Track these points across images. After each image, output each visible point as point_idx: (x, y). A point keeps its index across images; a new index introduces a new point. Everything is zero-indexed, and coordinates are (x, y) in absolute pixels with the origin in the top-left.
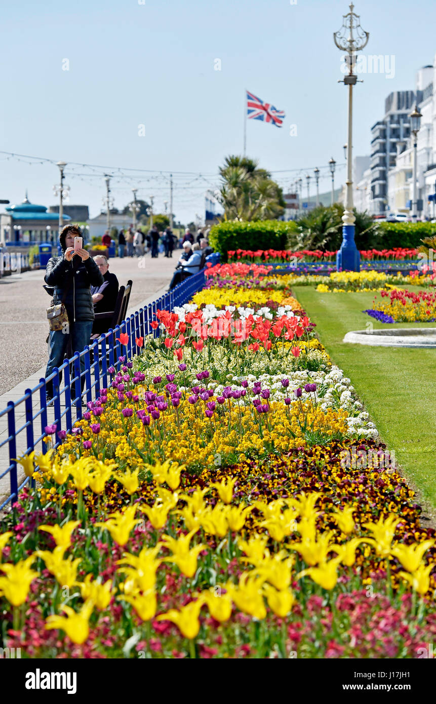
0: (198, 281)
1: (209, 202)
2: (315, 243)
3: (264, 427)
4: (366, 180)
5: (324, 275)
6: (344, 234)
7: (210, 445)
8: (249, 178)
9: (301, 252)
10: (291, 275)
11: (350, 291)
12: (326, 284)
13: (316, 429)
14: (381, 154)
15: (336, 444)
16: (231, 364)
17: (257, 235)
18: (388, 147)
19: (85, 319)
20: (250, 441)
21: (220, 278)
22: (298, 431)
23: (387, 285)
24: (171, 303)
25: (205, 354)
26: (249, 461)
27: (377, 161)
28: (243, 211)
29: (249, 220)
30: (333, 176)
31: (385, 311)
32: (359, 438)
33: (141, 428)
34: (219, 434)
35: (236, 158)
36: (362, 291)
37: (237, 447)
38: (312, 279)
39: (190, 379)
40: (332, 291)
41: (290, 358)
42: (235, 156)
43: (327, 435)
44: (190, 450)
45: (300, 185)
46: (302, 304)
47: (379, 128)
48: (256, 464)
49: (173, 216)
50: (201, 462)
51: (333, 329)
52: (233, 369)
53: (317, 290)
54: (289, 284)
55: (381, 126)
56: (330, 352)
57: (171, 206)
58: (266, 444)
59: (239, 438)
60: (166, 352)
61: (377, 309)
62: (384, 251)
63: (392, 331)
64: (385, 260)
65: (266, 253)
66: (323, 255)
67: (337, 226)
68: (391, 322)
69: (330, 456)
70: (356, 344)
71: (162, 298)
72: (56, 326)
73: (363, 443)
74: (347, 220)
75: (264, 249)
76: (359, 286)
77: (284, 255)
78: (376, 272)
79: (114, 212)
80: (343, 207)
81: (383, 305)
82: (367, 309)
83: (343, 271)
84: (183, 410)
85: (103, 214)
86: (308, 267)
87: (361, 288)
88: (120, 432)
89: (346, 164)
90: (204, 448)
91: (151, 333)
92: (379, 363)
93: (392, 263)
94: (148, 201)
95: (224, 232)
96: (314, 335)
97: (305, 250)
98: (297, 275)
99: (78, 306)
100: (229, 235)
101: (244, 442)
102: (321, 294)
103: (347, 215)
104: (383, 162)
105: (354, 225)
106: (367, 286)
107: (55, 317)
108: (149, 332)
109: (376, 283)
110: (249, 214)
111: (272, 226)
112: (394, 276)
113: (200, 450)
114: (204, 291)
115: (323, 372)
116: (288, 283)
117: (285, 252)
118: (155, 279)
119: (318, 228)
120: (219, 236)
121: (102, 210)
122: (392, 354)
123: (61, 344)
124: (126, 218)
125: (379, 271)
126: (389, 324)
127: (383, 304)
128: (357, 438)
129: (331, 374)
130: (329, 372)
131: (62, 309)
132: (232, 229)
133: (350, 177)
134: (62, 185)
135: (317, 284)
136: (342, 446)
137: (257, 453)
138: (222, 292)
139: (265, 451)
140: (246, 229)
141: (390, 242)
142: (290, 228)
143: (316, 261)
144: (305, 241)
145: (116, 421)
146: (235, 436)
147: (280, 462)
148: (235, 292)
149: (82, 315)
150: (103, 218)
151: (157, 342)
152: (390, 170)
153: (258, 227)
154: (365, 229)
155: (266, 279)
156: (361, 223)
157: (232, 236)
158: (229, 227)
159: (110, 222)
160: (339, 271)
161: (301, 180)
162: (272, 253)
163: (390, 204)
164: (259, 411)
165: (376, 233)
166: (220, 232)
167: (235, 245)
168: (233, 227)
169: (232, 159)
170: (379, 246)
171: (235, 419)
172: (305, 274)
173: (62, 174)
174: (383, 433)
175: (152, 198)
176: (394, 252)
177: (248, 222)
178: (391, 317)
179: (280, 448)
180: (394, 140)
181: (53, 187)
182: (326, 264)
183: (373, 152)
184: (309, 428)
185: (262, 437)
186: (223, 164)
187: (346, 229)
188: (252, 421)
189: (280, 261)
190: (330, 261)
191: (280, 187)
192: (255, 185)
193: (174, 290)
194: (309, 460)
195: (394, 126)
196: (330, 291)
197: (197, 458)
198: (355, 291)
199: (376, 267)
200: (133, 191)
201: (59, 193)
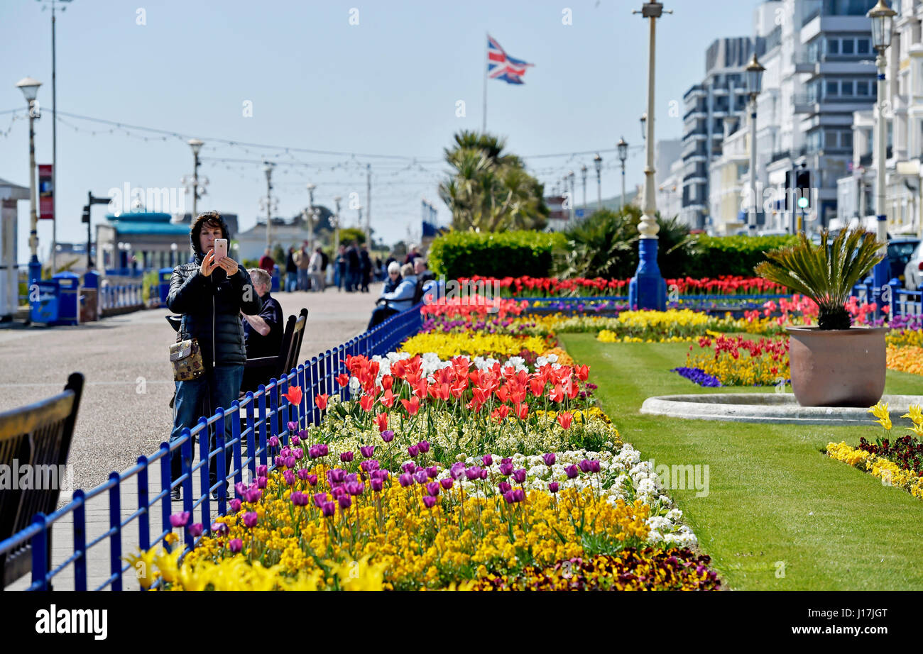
0: (411, 322)
1: (428, 209)
2: (594, 267)
3: (517, 527)
4: (675, 177)
5: (609, 317)
6: (641, 253)
7: (431, 551)
8: (491, 165)
9: (574, 281)
10: (556, 316)
11: (650, 341)
12: (612, 330)
13: (599, 529)
14: (699, 137)
15: (631, 554)
16: (463, 439)
17: (503, 253)
18: (710, 125)
19: (231, 363)
20: (495, 546)
21: (446, 319)
22: (570, 532)
23: (709, 332)
24: (368, 351)
25: (423, 424)
26: (492, 577)
27: (692, 147)
28: (482, 218)
29: (492, 230)
30: (623, 166)
31: (706, 368)
32: (666, 549)
33: (321, 526)
34: (445, 535)
35: (472, 135)
36: (669, 340)
37: (474, 555)
38: (590, 322)
39: (399, 461)
40: (622, 340)
41: (557, 430)
42: (470, 132)
43: (616, 541)
44: (399, 557)
45: (572, 183)
46: (574, 359)
47: (695, 96)
48: (503, 581)
49: (372, 231)
50: (416, 577)
51: (623, 395)
52: (466, 446)
53: (598, 339)
54: (554, 330)
55: (699, 93)
56: (620, 427)
57: (368, 215)
58: (520, 551)
59: (477, 543)
60: (361, 420)
61: (693, 366)
62: (704, 280)
63: (717, 397)
64: (706, 293)
65: (518, 281)
66: (607, 285)
67: (631, 241)
68: (715, 385)
69: (620, 571)
70: (660, 416)
71: (355, 341)
72: (182, 374)
73: (674, 554)
74: (647, 230)
75: (515, 277)
76: (664, 333)
77: (547, 285)
78: (691, 312)
79: (278, 223)
80: (640, 211)
81: (704, 360)
82: (678, 367)
83: (639, 308)
84: (388, 504)
85: (260, 225)
86: (584, 305)
87: (668, 337)
88: (287, 532)
89: (644, 147)
90: (421, 555)
91: (337, 393)
92: (698, 443)
93: (716, 298)
94: (332, 207)
95: (452, 247)
96: (594, 402)
97: (580, 278)
98: (567, 316)
99: (220, 342)
100: (459, 253)
101: (484, 547)
102: (604, 344)
103: (647, 221)
104: (702, 149)
105: (657, 237)
106: (677, 332)
107: (182, 359)
108: (333, 392)
109: (691, 330)
110: (490, 222)
111: (528, 240)
112: (720, 318)
113: (415, 558)
114: (421, 337)
115: (609, 453)
116: (552, 328)
117: (549, 280)
118: (342, 323)
119: (599, 243)
120: (445, 254)
121: (258, 218)
122: (717, 431)
123: (193, 402)
124: (297, 231)
125: (695, 310)
126: (713, 388)
127: (703, 358)
128: (664, 548)
129: (622, 456)
130: (618, 453)
131: (192, 347)
132: (464, 243)
133: (650, 162)
134: (196, 176)
135: (598, 330)
136: (640, 557)
137: (505, 566)
138: (448, 338)
139: (517, 562)
140: (486, 243)
141: (713, 266)
142: (555, 243)
143: (597, 295)
144: (580, 264)
145: (280, 516)
146: (471, 538)
147: (542, 579)
148: (471, 336)
149: (226, 356)
150: (260, 230)
151: (346, 406)
152: (713, 161)
153: (505, 242)
154: (674, 245)
155: (517, 322)
156: (668, 235)
157: (465, 255)
158: (460, 241)
159: (272, 238)
160: (634, 310)
161: (572, 175)
162: (527, 282)
163: (713, 214)
164: (509, 500)
165: (693, 252)
166: (446, 247)
167: (470, 268)
168: (465, 241)
169: (465, 136)
170: (695, 272)
171: (470, 514)
172: (580, 314)
173: (197, 158)
174: (706, 543)
175: (338, 200)
176: (720, 282)
177: (489, 233)
178: (715, 378)
179: (542, 559)
180: (719, 114)
181: (182, 180)
182: (613, 300)
183: (686, 133)
184: (587, 528)
185: (513, 541)
186: (451, 144)
187: (644, 244)
188: (497, 517)
189: (540, 295)
190: (618, 296)
191: (540, 182)
192: (501, 176)
193: (373, 331)
194: (589, 576)
195: (720, 92)
196: (619, 340)
197: (410, 571)
198: (658, 341)
199: (691, 304)
200: (309, 189)
201: (192, 190)
